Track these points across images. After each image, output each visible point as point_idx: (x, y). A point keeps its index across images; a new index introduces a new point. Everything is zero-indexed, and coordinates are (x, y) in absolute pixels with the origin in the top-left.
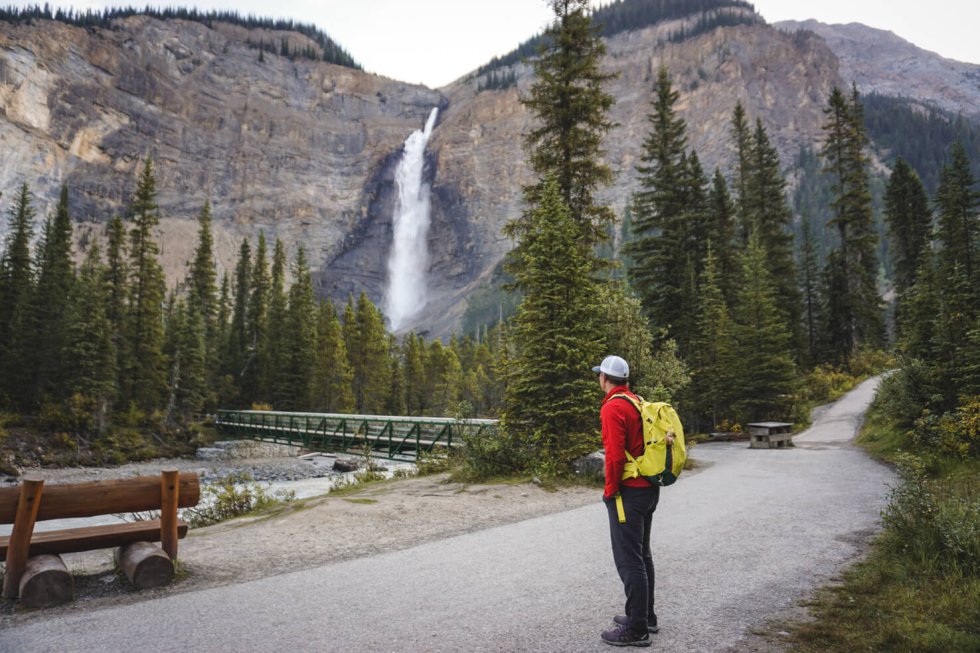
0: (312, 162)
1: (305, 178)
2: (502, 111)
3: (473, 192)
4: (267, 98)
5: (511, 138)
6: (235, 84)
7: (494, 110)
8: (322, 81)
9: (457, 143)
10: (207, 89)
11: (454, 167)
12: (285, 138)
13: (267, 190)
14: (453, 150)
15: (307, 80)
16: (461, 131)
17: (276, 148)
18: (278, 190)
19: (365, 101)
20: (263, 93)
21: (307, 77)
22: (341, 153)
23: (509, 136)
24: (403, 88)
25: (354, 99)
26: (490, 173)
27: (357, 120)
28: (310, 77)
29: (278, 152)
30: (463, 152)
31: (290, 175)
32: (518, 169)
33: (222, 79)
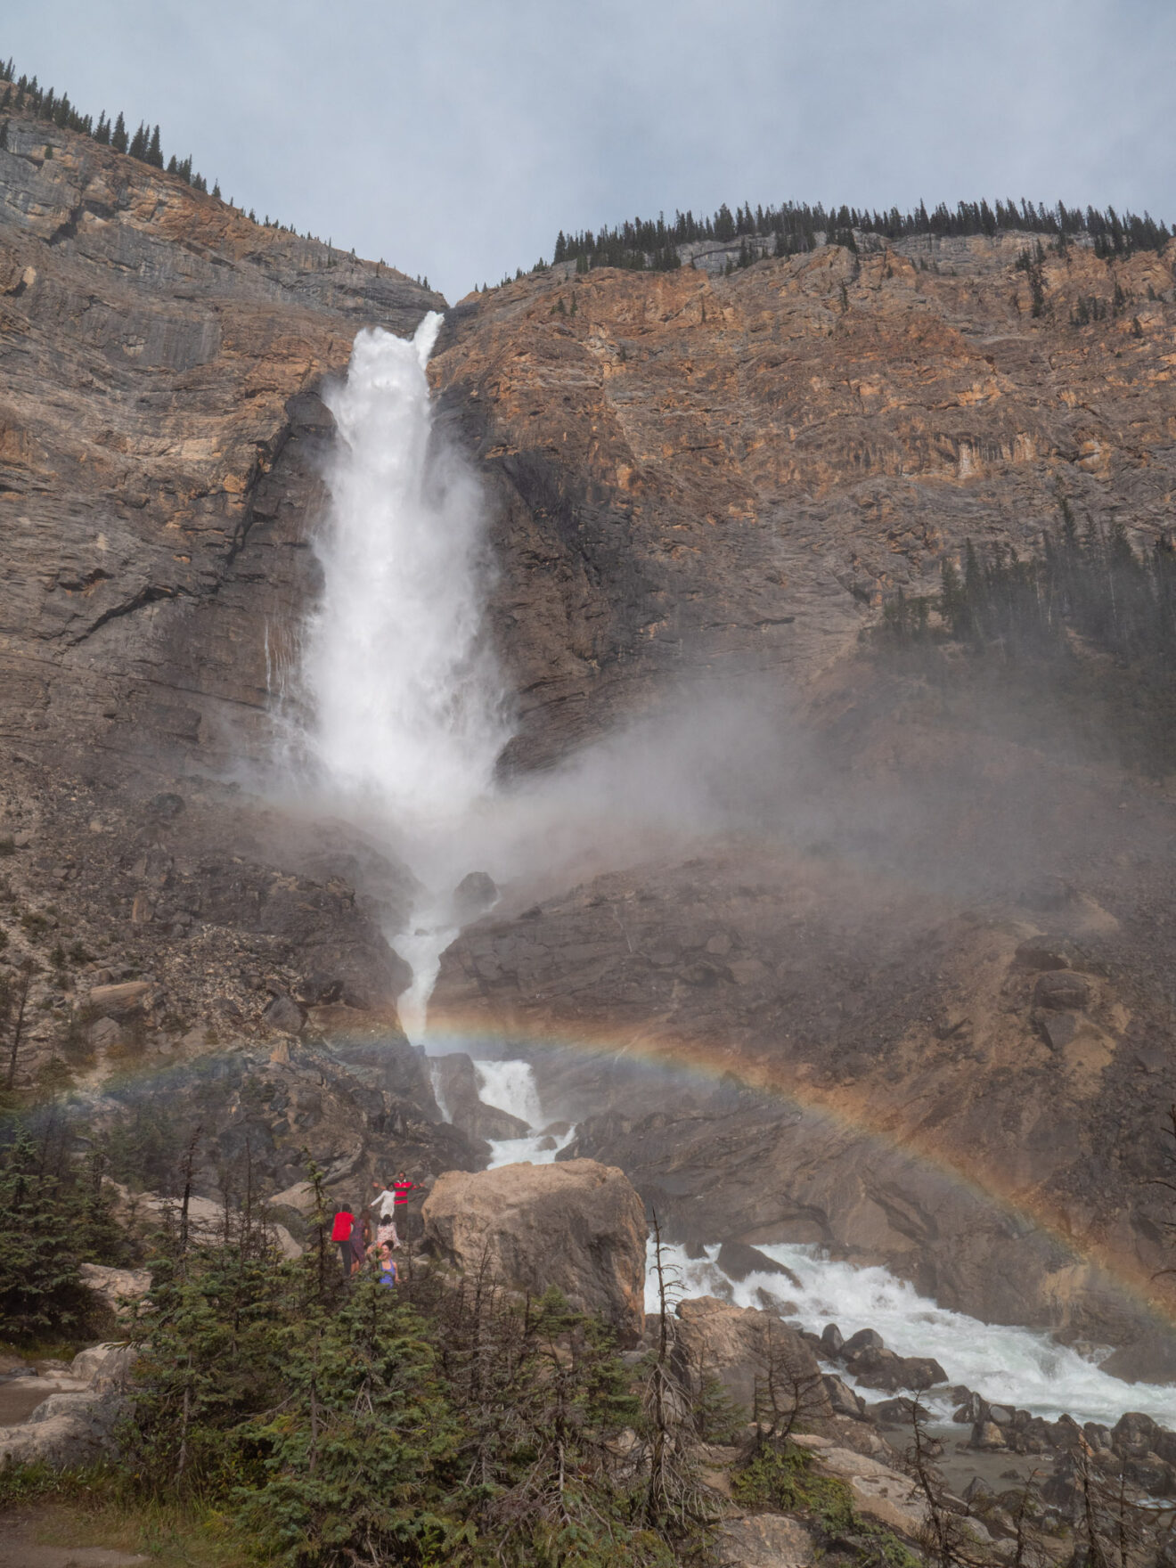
0: (29, 347)
3: (633, 480)
5: (708, 380)
7: (644, 309)
8: (87, 181)
9: (553, 357)
11: (555, 409)
14: (543, 370)
15: (39, 163)
16: (557, 336)
19: (217, 261)
21: (39, 152)
22: (133, 360)
23: (700, 375)
24: (334, 259)
25: (184, 251)
26: (676, 444)
27: (191, 299)
28: (49, 155)
30: (574, 378)
32: (759, 445)
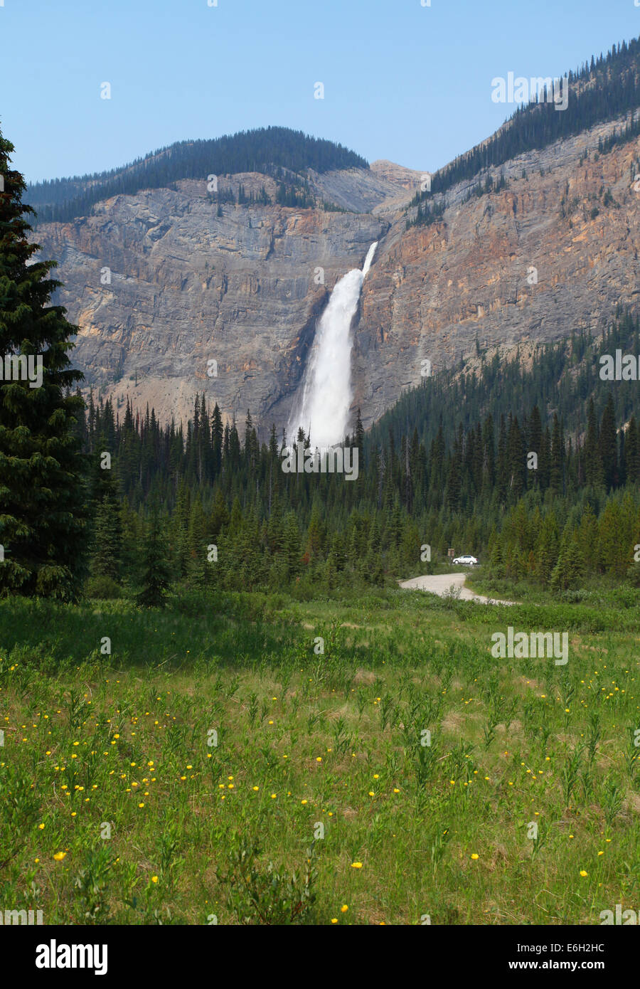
1: (254, 329)
2: (425, 250)
4: (225, 252)
6: (197, 242)
7: (417, 249)
8: (273, 227)
10: (174, 253)
12: (239, 292)
13: (221, 347)
15: (260, 228)
17: (228, 304)
18: (229, 345)
20: (222, 248)
21: (260, 225)
26: (406, 316)
28: (262, 225)
29: (231, 308)
31: (241, 328)
33: (186, 239)
